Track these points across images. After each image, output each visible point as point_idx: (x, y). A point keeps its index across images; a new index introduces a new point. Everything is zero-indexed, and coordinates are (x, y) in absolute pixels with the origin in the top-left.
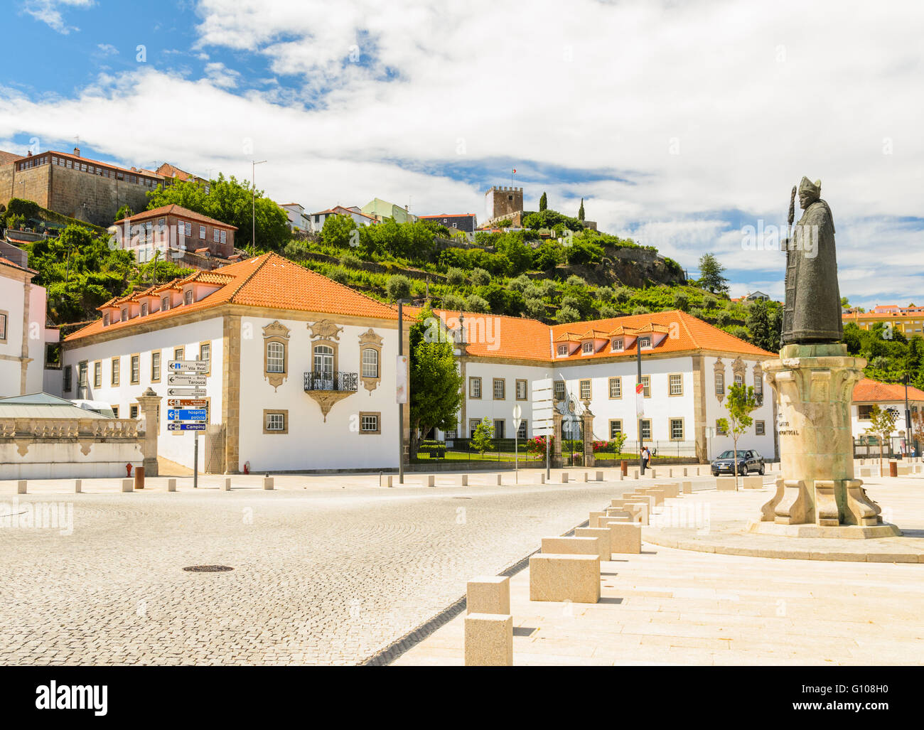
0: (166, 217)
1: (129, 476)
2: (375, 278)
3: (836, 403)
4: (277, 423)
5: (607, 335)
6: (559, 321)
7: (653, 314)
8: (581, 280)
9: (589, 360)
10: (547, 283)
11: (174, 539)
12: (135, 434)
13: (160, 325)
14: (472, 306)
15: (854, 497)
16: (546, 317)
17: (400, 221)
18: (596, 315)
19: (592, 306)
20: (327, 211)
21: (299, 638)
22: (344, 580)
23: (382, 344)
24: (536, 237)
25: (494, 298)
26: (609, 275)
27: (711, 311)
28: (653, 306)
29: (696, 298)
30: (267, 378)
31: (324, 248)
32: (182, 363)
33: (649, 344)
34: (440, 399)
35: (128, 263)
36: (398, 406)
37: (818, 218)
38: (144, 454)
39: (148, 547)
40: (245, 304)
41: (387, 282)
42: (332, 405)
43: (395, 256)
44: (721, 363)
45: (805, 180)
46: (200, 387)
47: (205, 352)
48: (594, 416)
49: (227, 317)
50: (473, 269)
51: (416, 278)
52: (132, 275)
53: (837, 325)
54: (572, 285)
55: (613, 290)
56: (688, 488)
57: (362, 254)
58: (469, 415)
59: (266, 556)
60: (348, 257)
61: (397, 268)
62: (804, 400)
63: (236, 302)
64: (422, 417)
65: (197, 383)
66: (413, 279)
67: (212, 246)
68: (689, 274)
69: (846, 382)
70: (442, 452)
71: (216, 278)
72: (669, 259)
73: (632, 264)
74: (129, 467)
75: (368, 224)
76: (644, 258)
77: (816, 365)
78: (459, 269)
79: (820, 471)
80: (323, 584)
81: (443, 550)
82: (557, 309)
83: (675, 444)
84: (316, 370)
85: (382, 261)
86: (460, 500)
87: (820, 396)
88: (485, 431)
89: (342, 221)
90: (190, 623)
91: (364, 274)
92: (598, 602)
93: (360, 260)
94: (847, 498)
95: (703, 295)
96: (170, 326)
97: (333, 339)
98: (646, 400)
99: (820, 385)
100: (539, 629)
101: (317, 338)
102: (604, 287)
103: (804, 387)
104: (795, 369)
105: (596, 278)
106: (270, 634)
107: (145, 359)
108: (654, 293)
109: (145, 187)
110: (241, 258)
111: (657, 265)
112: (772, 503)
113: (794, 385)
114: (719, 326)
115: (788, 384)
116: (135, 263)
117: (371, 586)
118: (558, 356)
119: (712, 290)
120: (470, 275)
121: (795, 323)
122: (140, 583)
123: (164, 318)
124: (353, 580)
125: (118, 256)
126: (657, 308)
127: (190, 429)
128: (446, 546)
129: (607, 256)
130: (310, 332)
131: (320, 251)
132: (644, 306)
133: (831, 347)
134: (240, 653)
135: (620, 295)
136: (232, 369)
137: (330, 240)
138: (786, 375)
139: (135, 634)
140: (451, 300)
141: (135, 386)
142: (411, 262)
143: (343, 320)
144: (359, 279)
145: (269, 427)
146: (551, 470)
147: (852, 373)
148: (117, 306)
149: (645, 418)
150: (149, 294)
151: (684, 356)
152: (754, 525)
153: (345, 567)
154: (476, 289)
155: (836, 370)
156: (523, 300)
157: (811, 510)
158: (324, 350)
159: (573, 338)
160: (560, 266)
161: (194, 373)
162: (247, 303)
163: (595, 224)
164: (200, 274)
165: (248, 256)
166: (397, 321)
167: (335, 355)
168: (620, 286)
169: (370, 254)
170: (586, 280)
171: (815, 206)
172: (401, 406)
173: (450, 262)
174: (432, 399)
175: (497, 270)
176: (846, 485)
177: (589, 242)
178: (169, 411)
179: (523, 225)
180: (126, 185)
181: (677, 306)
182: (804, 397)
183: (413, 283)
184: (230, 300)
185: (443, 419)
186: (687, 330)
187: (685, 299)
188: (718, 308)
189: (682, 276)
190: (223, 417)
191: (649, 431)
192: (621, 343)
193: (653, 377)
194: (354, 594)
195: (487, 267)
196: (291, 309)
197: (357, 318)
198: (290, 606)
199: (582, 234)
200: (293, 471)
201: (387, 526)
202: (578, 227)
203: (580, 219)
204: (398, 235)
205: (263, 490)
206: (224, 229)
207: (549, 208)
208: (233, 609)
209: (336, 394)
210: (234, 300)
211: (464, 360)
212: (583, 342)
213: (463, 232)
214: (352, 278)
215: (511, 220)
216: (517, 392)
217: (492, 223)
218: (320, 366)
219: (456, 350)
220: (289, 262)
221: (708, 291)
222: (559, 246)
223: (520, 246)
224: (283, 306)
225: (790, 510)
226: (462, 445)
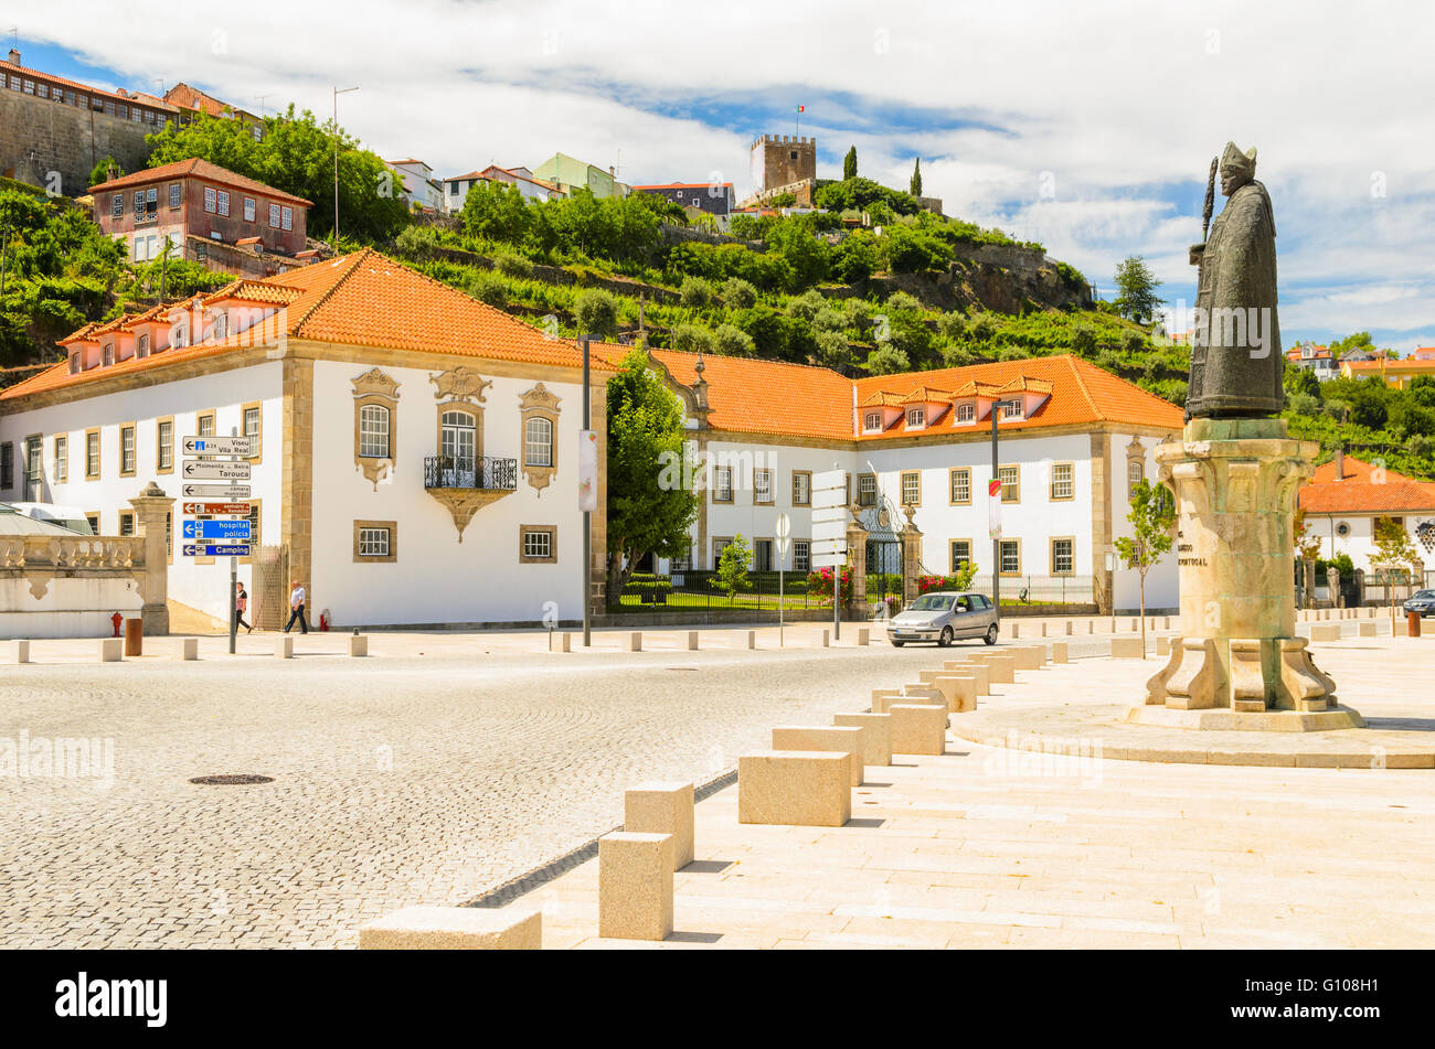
0: (183, 181)
1: (117, 634)
2: (556, 293)
3: (1267, 515)
4: (376, 543)
5: (948, 395)
6: (874, 370)
7: (1034, 359)
8: (912, 301)
9: (917, 438)
10: (854, 305)
11: (181, 735)
12: (128, 563)
13: (172, 373)
14: (723, 343)
15: (1291, 665)
16: (849, 365)
17: (601, 194)
18: (937, 361)
19: (930, 346)
20: (473, 174)
21: (359, 878)
22: (450, 795)
23: (559, 410)
24: (837, 225)
25: (761, 329)
26: (961, 292)
27: (1134, 355)
28: (1035, 346)
29: (1109, 332)
30: (360, 466)
31: (466, 241)
32: (207, 441)
33: (1018, 413)
34: (659, 504)
35: (114, 261)
36: (581, 516)
37: (1248, 211)
38: (143, 596)
39: (136, 747)
40: (321, 339)
41: (577, 300)
42: (473, 512)
43: (591, 255)
44: (1139, 444)
45: (1232, 147)
46: (239, 482)
47: (250, 422)
48: (921, 534)
49: (290, 362)
50: (726, 279)
51: (628, 294)
52: (122, 283)
53: (1273, 387)
54: (896, 308)
55: (968, 317)
56: (1061, 654)
57: (533, 252)
58: (713, 531)
59: (332, 760)
60: (509, 256)
61: (595, 276)
62: (1217, 510)
63: (305, 336)
64: (629, 535)
65: (233, 474)
66: (622, 297)
67: (267, 233)
68: (1098, 290)
69: (1283, 480)
70: (661, 593)
71: (270, 293)
72: (1065, 265)
73: (1002, 273)
74: (117, 619)
75: (544, 199)
76: (1022, 263)
77: (1237, 453)
78: (701, 278)
79: (1239, 624)
80: (416, 801)
81: (625, 749)
82: (870, 350)
83: (1058, 582)
84: (444, 452)
85: (569, 264)
86: (677, 673)
87: (1242, 502)
88: (736, 558)
89: (499, 192)
90: (188, 859)
91: (537, 286)
92: (844, 825)
93: (531, 263)
94: (1280, 668)
95: (1121, 327)
96: (189, 376)
97: (474, 400)
98: (1010, 507)
99: (1242, 485)
100: (738, 863)
101: (448, 398)
102: (951, 313)
103: (1217, 489)
104: (1203, 459)
105: (940, 298)
106: (315, 872)
107: (146, 432)
108: (1037, 323)
109: (144, 126)
110: (320, 257)
111: (1043, 275)
112: (1164, 676)
113: (1201, 484)
114: (1147, 381)
115: (1191, 484)
116: (128, 263)
117: (493, 803)
118: (866, 432)
119: (1138, 318)
120: (721, 290)
121: (1206, 383)
122: (114, 802)
123: (181, 360)
124: (466, 796)
125: (96, 250)
126: (1041, 350)
127: (221, 554)
128: (633, 744)
129: (958, 258)
130: (435, 388)
131: (460, 245)
132: (1020, 345)
133: (1261, 424)
134: (261, 900)
135: (980, 327)
136: (298, 450)
137: (477, 226)
138: (1189, 469)
139: (95, 875)
140: (688, 333)
141: (129, 480)
142: (619, 267)
143: (493, 367)
144: (528, 295)
145: (364, 551)
146: (842, 624)
147: (1294, 467)
148: (94, 339)
149: (1006, 536)
150: (151, 319)
151: (1077, 432)
152: (1134, 711)
153: (456, 776)
154: (732, 315)
155: (1269, 461)
156: (811, 334)
157: (1223, 686)
158: (459, 419)
159: (891, 400)
160: (877, 276)
161: (229, 458)
162: (325, 338)
163: (940, 202)
164: (242, 286)
165: (331, 253)
166: (582, 370)
167: (478, 428)
168: (980, 310)
169: (547, 252)
170: (921, 300)
171: (1245, 193)
172: (587, 515)
173: (687, 267)
174: (644, 504)
175: (769, 281)
176: (1279, 646)
177: (928, 235)
178: (186, 523)
179: (815, 204)
180: (108, 121)
181: (1077, 346)
182: (1216, 506)
183: (621, 303)
184: (293, 332)
185: (665, 537)
186: (1083, 390)
187: (1090, 334)
188: (1146, 351)
189: (1087, 295)
190: (282, 533)
191: (1016, 559)
192: (971, 409)
193: (1025, 469)
194: (464, 815)
195: (750, 276)
196: (402, 348)
197: (516, 365)
198: (355, 833)
199: (916, 220)
200: (406, 625)
201: (544, 713)
202: (910, 208)
203: (913, 193)
204: (596, 220)
205: (349, 656)
206: (288, 204)
207: (860, 175)
208: (262, 837)
209: (480, 495)
210: (301, 331)
211: (704, 438)
212: (908, 408)
213: (711, 215)
214: (515, 295)
215: (795, 194)
216: (795, 493)
217: (761, 198)
218: (453, 446)
219: (690, 420)
220: (399, 267)
221: (1130, 320)
222: (875, 241)
223: (808, 240)
224: (387, 342)
225: (1189, 688)
226: (697, 582)
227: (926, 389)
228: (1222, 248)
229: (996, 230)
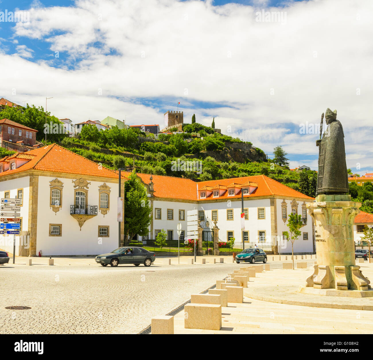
0: (2, 125)
2: (107, 157)
3: (345, 226)
4: (56, 231)
5: (226, 187)
6: (201, 180)
7: (250, 176)
8: (213, 159)
9: (217, 200)
10: (195, 160)
14: (157, 171)
15: (356, 275)
16: (194, 178)
17: (120, 128)
18: (220, 177)
19: (218, 172)
20: (83, 122)
22: (88, 315)
23: (110, 191)
24: (190, 137)
25: (167, 167)
26: (227, 156)
27: (280, 175)
28: (250, 173)
29: (272, 168)
30: (52, 208)
31: (81, 142)
32: (8, 200)
33: (247, 192)
34: (140, 220)
36: (118, 223)
37: (335, 129)
41: (114, 159)
42: (84, 221)
43: (118, 146)
44: (285, 202)
45: (329, 110)
46: (17, 212)
47: (20, 194)
48: (219, 229)
49: (32, 176)
50: (157, 153)
53: (346, 184)
54: (208, 161)
55: (229, 164)
57: (101, 145)
58: (155, 228)
59: (48, 301)
60: (94, 146)
61: (119, 152)
62: (328, 224)
63: (36, 169)
64: (130, 229)
65: (15, 210)
66: (127, 158)
67: (25, 140)
68: (268, 156)
69: (350, 214)
71: (26, 156)
72: (258, 149)
73: (239, 151)
75: (104, 129)
76: (245, 148)
77: (335, 206)
78: (150, 153)
79: (337, 261)
80: (77, 317)
81: (140, 299)
84: (76, 204)
85: (111, 148)
86: (149, 272)
87: (337, 222)
88: (162, 236)
89: (91, 128)
91: (102, 155)
92: (220, 330)
93: (100, 148)
94: (352, 276)
95: (275, 167)
96: (3, 181)
97: (85, 188)
98: (246, 221)
99: (337, 216)
101: (77, 187)
102: (224, 163)
103: (328, 217)
104: (324, 207)
105: (221, 158)
108: (250, 166)
110: (40, 146)
111: (252, 151)
112: (312, 277)
113: (323, 216)
114: (284, 183)
115: (320, 215)
118: (201, 198)
119: (280, 164)
120: (156, 156)
121: (323, 183)
123: (1, 176)
124: (92, 315)
126: (252, 174)
127: (11, 234)
128: (142, 297)
129: (226, 146)
130: (74, 184)
131: (80, 143)
132: (245, 172)
133: (342, 196)
135: (233, 167)
136: (34, 202)
137: (85, 137)
138: (319, 210)
140: (146, 169)
142: (126, 149)
143: (91, 178)
144: (99, 157)
145: (52, 233)
146: (197, 257)
147: (354, 210)
149: (246, 230)
151: (266, 198)
152: (303, 289)
153: (89, 308)
154: (159, 163)
155: (346, 208)
157: (333, 281)
158: (81, 194)
159: (209, 189)
160: (202, 152)
161: (14, 205)
162: (40, 169)
163: (220, 130)
164: (18, 154)
165: (43, 145)
166: (118, 179)
167: (86, 196)
168: (233, 162)
169: (105, 145)
170: (215, 159)
171: (334, 123)
172: (120, 223)
173: (146, 149)
174: (135, 219)
175: (170, 153)
176: (351, 269)
177: (217, 140)
179: (183, 131)
181: (262, 173)
182: (328, 222)
183: (126, 159)
184: (33, 168)
185: (141, 230)
186: (267, 186)
187: (266, 169)
188: (283, 174)
189: (265, 158)
190: (28, 227)
191: (247, 237)
192: (233, 191)
193: (250, 209)
194: (93, 323)
195: (165, 152)
196: (64, 172)
197: (98, 178)
198: (60, 329)
199: (213, 135)
200: (64, 256)
201: (111, 286)
202: (211, 132)
203: (212, 127)
204: (119, 135)
205: (48, 265)
206: (31, 131)
207: (196, 122)
208: (30, 330)
209: (87, 216)
210: (35, 168)
211: (152, 199)
212: (214, 191)
213: (153, 134)
214: (96, 157)
215: (177, 128)
216: (180, 216)
217: (167, 129)
218: (79, 202)
219: (148, 194)
220: (64, 149)
221: (278, 165)
222: (201, 142)
223: (181, 141)
224: (60, 171)
225: (322, 281)
226: (151, 243)
227: (219, 185)
228: (327, 141)
229: (237, 138)
